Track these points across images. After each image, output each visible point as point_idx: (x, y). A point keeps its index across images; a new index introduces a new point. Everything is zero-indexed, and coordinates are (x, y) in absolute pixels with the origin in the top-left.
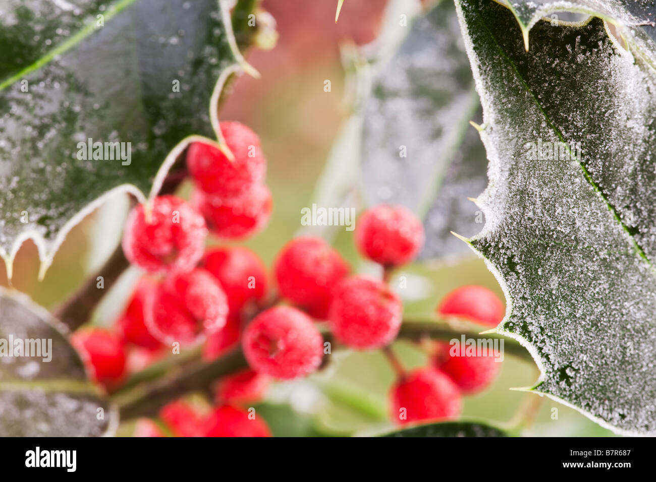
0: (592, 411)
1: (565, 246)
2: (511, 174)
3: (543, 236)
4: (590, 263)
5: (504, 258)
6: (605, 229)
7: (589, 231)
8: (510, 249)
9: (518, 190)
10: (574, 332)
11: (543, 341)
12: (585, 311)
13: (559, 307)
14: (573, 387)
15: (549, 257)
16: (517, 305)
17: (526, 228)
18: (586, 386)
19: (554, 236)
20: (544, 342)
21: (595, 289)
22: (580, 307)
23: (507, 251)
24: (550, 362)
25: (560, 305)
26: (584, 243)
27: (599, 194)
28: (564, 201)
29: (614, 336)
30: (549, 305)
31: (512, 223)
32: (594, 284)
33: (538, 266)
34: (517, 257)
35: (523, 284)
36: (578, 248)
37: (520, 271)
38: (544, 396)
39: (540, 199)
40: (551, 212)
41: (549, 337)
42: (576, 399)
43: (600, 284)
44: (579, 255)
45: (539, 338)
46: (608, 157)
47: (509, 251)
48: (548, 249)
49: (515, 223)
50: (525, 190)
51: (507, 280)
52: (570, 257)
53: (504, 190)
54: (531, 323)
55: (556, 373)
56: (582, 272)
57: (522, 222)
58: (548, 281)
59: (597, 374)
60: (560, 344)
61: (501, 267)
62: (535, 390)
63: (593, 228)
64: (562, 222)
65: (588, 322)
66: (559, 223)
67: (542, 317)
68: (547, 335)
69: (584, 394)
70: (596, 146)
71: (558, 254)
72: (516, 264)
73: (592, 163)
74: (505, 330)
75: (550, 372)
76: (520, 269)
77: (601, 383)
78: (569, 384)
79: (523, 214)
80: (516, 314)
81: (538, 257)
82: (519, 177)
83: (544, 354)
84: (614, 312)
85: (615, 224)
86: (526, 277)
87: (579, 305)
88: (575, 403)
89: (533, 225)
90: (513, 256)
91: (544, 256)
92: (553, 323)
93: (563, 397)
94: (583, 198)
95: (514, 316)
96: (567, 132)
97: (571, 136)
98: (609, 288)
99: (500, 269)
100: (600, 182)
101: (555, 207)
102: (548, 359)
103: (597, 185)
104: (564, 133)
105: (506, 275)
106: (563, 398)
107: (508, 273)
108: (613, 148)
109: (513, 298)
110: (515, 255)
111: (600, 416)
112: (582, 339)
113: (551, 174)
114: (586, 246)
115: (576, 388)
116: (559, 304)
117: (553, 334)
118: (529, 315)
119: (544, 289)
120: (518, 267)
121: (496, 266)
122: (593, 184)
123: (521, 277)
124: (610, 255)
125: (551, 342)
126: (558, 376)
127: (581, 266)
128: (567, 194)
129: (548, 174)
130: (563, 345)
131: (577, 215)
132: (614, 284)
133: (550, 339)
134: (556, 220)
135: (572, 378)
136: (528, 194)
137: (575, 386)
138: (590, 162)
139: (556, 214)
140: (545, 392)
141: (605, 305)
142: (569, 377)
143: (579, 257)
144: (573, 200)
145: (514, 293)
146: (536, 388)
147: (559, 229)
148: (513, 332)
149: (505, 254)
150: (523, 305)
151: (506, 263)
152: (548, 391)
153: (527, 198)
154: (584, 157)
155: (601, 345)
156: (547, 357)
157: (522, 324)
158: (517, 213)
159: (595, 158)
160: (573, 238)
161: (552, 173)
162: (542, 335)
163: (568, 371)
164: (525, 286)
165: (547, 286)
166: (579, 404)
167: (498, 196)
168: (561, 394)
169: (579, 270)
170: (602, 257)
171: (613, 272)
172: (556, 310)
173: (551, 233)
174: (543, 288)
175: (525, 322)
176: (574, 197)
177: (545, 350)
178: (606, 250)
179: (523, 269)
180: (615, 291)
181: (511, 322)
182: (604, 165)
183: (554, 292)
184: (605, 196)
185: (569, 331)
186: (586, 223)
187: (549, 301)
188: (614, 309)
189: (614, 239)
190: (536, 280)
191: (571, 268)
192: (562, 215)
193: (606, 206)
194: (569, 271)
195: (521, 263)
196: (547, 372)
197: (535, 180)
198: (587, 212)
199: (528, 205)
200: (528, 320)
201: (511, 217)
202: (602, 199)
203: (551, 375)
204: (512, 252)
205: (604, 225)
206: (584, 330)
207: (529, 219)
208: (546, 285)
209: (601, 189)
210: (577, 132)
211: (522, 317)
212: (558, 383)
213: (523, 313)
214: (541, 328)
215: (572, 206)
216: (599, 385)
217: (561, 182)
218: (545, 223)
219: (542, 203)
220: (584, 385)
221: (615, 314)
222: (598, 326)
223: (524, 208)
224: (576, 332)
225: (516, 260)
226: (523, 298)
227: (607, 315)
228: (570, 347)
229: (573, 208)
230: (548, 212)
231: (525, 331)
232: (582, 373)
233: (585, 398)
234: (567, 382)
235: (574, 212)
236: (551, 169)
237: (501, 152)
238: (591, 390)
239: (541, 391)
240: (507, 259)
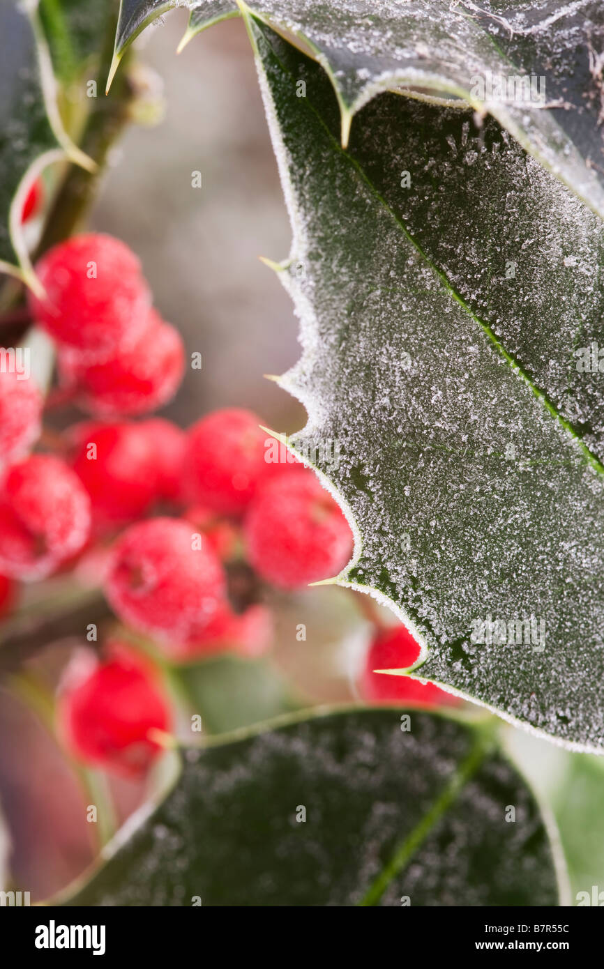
0: (509, 709)
1: (452, 452)
2: (343, 339)
3: (412, 435)
4: (497, 480)
5: (346, 468)
6: (525, 426)
7: (494, 429)
8: (356, 455)
9: (361, 363)
10: (471, 586)
11: (418, 599)
12: (488, 554)
13: (443, 548)
14: (475, 671)
15: (423, 469)
16: (370, 542)
17: (380, 422)
18: (496, 672)
19: (431, 436)
20: (421, 601)
21: (506, 520)
22: (480, 547)
23: (350, 457)
24: (433, 631)
25: (445, 543)
26: (486, 449)
27: (516, 370)
28: (448, 381)
29: (543, 594)
30: (425, 544)
31: (354, 416)
32: (504, 512)
33: (405, 482)
34: (369, 467)
35: (380, 509)
36: (476, 455)
37: (373, 490)
38: (430, 684)
39: (402, 378)
40: (422, 398)
41: (429, 593)
42: (481, 690)
43: (516, 512)
44: (478, 466)
45: (410, 594)
46: (530, 313)
47: (353, 458)
48: (421, 455)
49: (360, 415)
50: (374, 364)
51: (352, 503)
52: (460, 470)
53: (332, 363)
54: (396, 571)
55: (445, 649)
56: (482, 493)
57: (372, 412)
58: (422, 505)
59: (515, 653)
60: (446, 603)
61: (342, 484)
62: (413, 674)
63: (501, 424)
64: (444, 414)
65: (495, 571)
66: (439, 415)
67: (414, 562)
68: (423, 589)
69: (495, 683)
70: (508, 295)
71: (439, 463)
72: (368, 478)
73: (501, 322)
74: (350, 581)
75: (435, 648)
76: (374, 486)
77: (521, 667)
78: (470, 668)
79: (373, 400)
80: (367, 556)
81: (404, 468)
82: (362, 345)
83: (421, 618)
84: (540, 557)
85: (545, 419)
86: (385, 499)
87: (478, 545)
88: (480, 697)
89: (391, 418)
90: (362, 466)
91: (415, 467)
92: (434, 571)
93: (460, 686)
94: (486, 377)
95: (364, 560)
96: (455, 273)
97: (462, 280)
98: (530, 520)
99: (339, 486)
100: (518, 353)
101: (429, 390)
102: (430, 627)
103: (512, 356)
104: (449, 274)
105: (349, 495)
106: (459, 688)
107: (353, 492)
108: (539, 299)
109: (363, 531)
110: (364, 465)
111: (523, 718)
112: (486, 597)
113: (422, 340)
114: (489, 452)
115: (480, 673)
116: (442, 542)
117: (433, 588)
118: (390, 558)
119: (417, 519)
120: (371, 483)
121: (333, 481)
122: (505, 354)
123: (376, 498)
124: (536, 467)
125: (432, 602)
126: (448, 654)
127: (482, 484)
128: (454, 370)
129: (416, 339)
130: (453, 606)
131: (471, 403)
132: (540, 513)
133: (430, 596)
134: (433, 412)
135: (473, 657)
136: (379, 370)
137: (478, 669)
138: (498, 321)
139: (433, 402)
140: (429, 677)
141: (524, 545)
142: (469, 655)
143: (478, 469)
144: (463, 381)
145: (364, 524)
146: (415, 671)
147: (438, 424)
148: (365, 584)
149: (348, 463)
150: (380, 543)
151: (348, 475)
152: (434, 677)
153: (378, 376)
154: (487, 313)
155: (519, 609)
156: (427, 624)
157: (378, 573)
158: (361, 399)
159: (506, 313)
160: (465, 438)
161: (424, 337)
162: (415, 590)
163: (465, 646)
164: (382, 513)
165: (420, 513)
166: (487, 699)
167: (318, 373)
168: (456, 682)
169: (478, 489)
170: (521, 469)
171: (539, 494)
172: (437, 552)
173: (425, 432)
174: (413, 517)
175: (384, 569)
176: (467, 376)
177: (423, 612)
178: (529, 459)
179: (378, 487)
180: (542, 523)
181: (360, 568)
182: (524, 325)
183: (433, 523)
184: (528, 374)
185: (462, 584)
186: (489, 416)
187: (425, 537)
188: (542, 553)
189: (543, 443)
190: (402, 504)
191: (462, 487)
192: (445, 403)
193: (531, 389)
194: (459, 490)
195: (374, 476)
196: (429, 647)
197: (391, 349)
198: (492, 399)
199: (380, 386)
200: (389, 566)
201: (352, 405)
202: (522, 378)
203: (437, 653)
204: (359, 460)
205: (525, 420)
206: (488, 582)
207: (384, 409)
208: (417, 513)
209: (518, 363)
210: (473, 274)
211: (379, 562)
212: (449, 664)
213: (380, 555)
214: (412, 578)
215: (463, 389)
216: (519, 669)
217: (441, 352)
218: (413, 416)
219: (407, 385)
220: (493, 669)
221: (543, 560)
222: (513, 578)
223: (374, 392)
224: (474, 587)
225: (367, 471)
226: (381, 532)
227: (527, 561)
228: (466, 609)
229: (465, 392)
230: (418, 397)
231: (385, 582)
232: (489, 650)
233: (496, 690)
234: (463, 663)
235: (466, 399)
236: (423, 331)
237: (320, 305)
238: (507, 677)
239: (423, 677)
240: (351, 471)
